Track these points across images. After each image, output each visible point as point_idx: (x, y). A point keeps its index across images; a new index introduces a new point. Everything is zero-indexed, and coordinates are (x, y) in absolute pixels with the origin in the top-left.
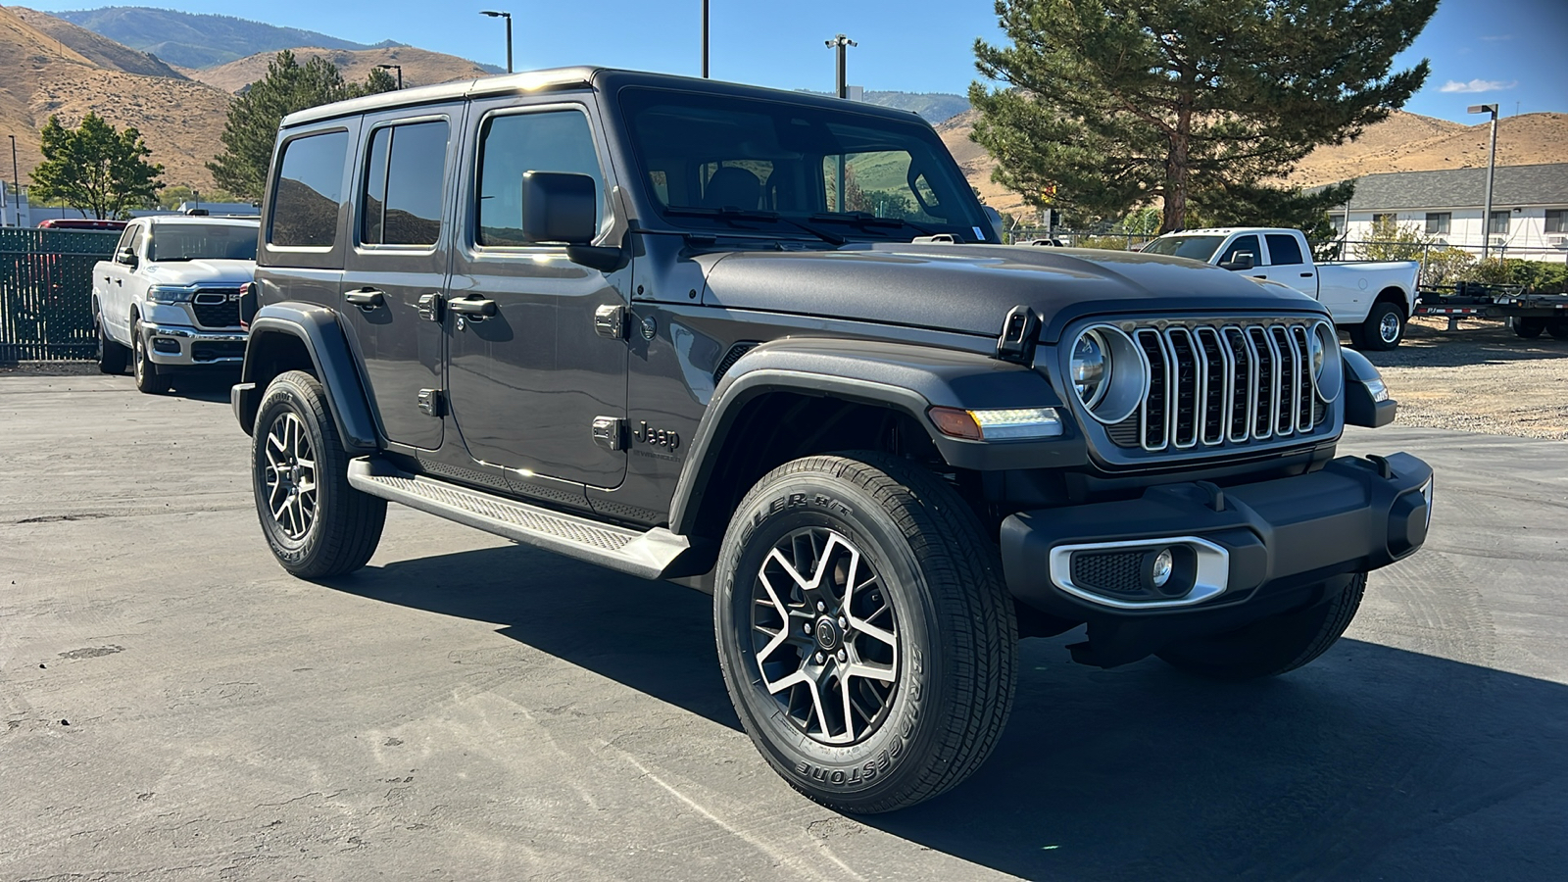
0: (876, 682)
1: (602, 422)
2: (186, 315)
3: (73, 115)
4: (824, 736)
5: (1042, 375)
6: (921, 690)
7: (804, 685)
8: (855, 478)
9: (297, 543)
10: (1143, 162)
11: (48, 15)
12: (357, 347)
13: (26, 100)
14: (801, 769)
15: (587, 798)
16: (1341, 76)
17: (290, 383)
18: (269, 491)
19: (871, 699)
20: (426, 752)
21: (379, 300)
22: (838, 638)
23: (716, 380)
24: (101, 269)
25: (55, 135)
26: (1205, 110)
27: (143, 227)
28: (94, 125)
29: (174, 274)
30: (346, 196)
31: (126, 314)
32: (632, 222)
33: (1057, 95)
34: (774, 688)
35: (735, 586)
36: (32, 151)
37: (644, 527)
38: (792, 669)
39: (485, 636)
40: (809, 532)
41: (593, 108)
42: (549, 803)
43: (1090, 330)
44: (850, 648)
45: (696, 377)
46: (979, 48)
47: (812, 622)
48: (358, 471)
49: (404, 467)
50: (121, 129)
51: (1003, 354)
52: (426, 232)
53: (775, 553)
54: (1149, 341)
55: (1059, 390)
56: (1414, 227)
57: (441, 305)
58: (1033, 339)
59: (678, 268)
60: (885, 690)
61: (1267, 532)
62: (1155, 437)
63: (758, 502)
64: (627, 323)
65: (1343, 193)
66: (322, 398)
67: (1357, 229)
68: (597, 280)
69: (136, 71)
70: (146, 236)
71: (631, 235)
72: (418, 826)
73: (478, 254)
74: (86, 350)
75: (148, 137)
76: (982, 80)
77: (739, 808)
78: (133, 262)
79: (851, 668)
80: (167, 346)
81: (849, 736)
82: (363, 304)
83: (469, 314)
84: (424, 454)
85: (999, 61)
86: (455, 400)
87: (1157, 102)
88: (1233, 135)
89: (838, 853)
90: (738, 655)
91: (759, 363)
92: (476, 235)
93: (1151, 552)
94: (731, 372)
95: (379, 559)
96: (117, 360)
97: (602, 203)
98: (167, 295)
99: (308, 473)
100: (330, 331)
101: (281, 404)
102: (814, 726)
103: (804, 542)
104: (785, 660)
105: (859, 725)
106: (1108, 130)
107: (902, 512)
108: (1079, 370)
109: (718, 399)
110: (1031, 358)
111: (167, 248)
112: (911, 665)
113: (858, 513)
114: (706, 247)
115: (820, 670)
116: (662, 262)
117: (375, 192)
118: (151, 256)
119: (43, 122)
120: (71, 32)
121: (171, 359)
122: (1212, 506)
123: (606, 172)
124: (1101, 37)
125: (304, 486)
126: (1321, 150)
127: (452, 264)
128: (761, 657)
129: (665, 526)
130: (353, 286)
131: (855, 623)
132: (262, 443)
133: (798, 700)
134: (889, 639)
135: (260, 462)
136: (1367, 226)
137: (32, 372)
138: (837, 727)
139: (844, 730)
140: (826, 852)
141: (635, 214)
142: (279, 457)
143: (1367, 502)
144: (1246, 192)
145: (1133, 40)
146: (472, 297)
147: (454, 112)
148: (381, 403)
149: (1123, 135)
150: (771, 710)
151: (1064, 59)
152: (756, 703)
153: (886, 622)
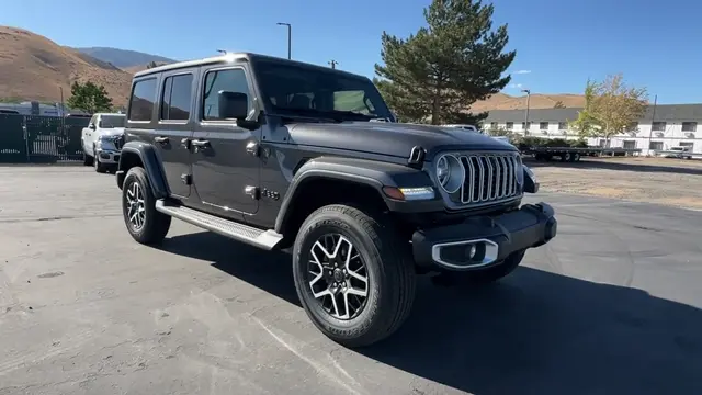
0: (358, 296)
1: (249, 189)
2: (112, 146)
3: (82, 82)
4: (337, 315)
5: (426, 174)
6: (378, 300)
7: (329, 296)
8: (351, 214)
9: (138, 229)
10: (426, 104)
11: (75, 49)
12: (160, 158)
13: (67, 76)
14: (328, 328)
15: (241, 342)
16: (486, 78)
17: (135, 171)
18: (128, 210)
19: (356, 302)
20: (177, 319)
21: (167, 141)
22: (343, 278)
23: (294, 174)
24: (85, 130)
25: (76, 87)
26: (444, 88)
27: (98, 117)
28: (89, 84)
29: (108, 132)
30: (156, 100)
31: (92, 146)
32: (262, 112)
33: (400, 82)
34: (317, 296)
35: (301, 255)
36: (68, 92)
37: (266, 229)
38: (324, 289)
39: (206, 266)
40: (331, 235)
41: (247, 69)
42: (225, 344)
43: (443, 156)
44: (348, 282)
45: (287, 172)
46: (376, 66)
47: (333, 271)
48: (159, 204)
49: (177, 203)
50: (98, 86)
51: (410, 165)
52: (183, 115)
53: (318, 243)
54: (464, 161)
55: (432, 179)
56: (502, 126)
57: (189, 143)
58: (422, 159)
59: (279, 129)
60: (362, 299)
61: (509, 235)
62: (466, 198)
63: (310, 223)
64: (259, 150)
65: (484, 116)
66: (146, 177)
67: (487, 127)
68: (248, 133)
69: (104, 68)
70: (99, 119)
71: (261, 115)
72: (171, 357)
73: (204, 123)
74: (80, 158)
75: (107, 89)
76: (377, 76)
77: (303, 344)
78: (94, 128)
79: (348, 290)
80: (105, 156)
81: (347, 316)
82: (161, 142)
83: (200, 146)
84: (183, 198)
85: (382, 70)
86: (194, 179)
87: (430, 85)
88: (454, 96)
89: (342, 366)
90: (302, 282)
91: (312, 167)
92: (202, 117)
93: (470, 245)
94: (300, 170)
95: (169, 235)
96: (89, 161)
97: (250, 104)
98: (106, 139)
99: (142, 204)
100: (150, 152)
101: (133, 179)
102: (333, 311)
103: (329, 239)
104: (321, 285)
105: (351, 312)
106: (416, 93)
107: (370, 229)
108: (440, 172)
109: (295, 180)
110: (422, 166)
111: (105, 124)
112: (374, 290)
113: (352, 228)
114: (290, 121)
115: (335, 290)
116: (273, 126)
117: (167, 101)
118: (100, 126)
119: (72, 83)
120: (82, 54)
121: (106, 161)
122: (490, 226)
123: (252, 92)
124: (414, 64)
125: (141, 209)
126: (478, 101)
127: (193, 127)
128: (312, 283)
129: (273, 229)
130: (157, 135)
131: (350, 272)
132: (125, 193)
133: (327, 301)
134: (365, 279)
135: (125, 200)
136: (490, 126)
137: (63, 165)
138: (342, 312)
139: (345, 313)
140: (338, 366)
141: (262, 108)
142: (132, 198)
143: (538, 222)
144: (457, 114)
145: (424, 66)
146: (201, 139)
147: (195, 70)
148: (168, 179)
149: (420, 96)
150: (316, 304)
151: (403, 71)
152: (309, 300)
153: (363, 273)
